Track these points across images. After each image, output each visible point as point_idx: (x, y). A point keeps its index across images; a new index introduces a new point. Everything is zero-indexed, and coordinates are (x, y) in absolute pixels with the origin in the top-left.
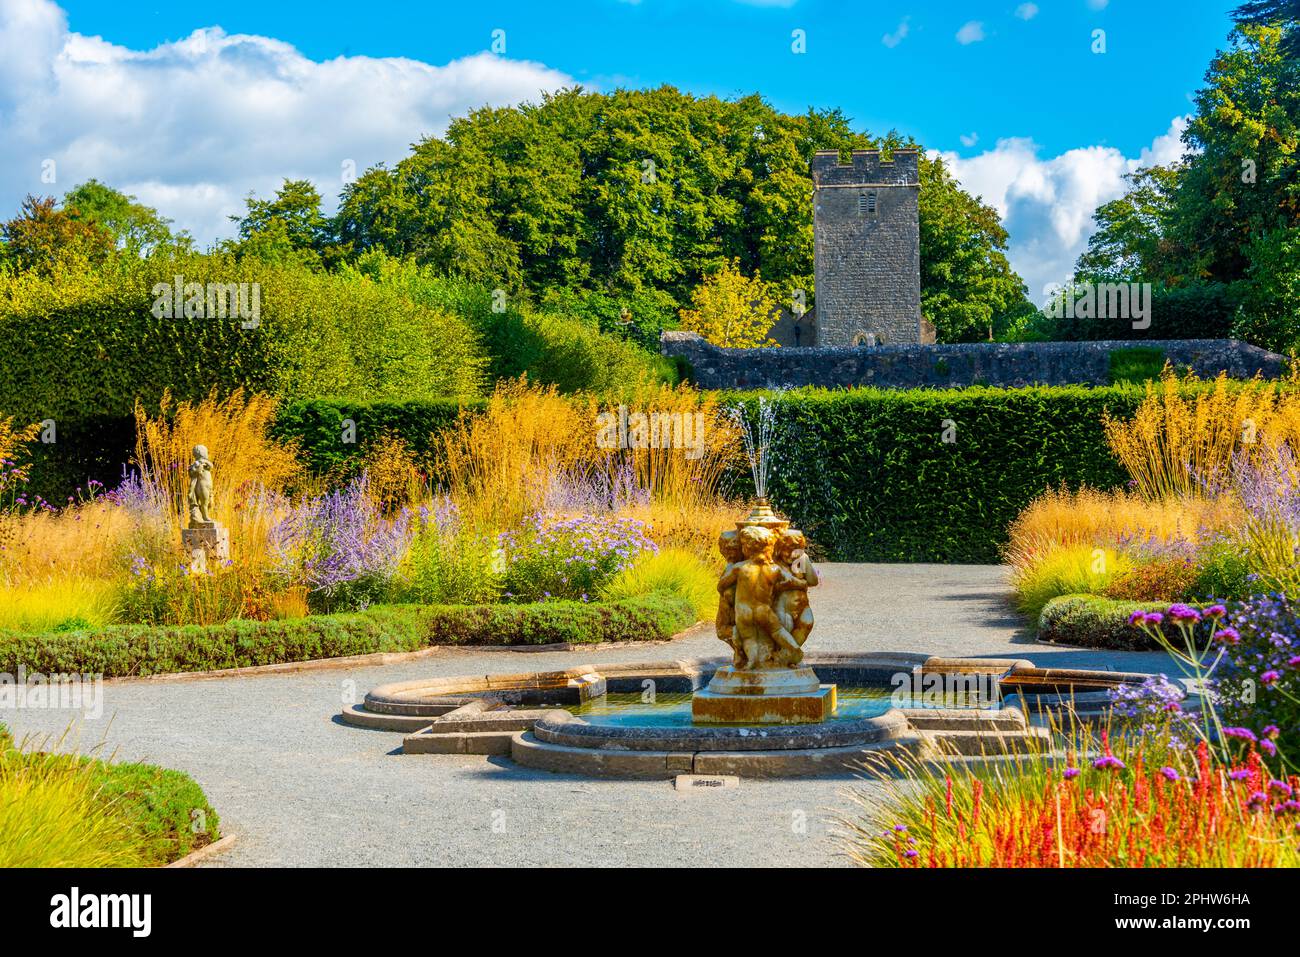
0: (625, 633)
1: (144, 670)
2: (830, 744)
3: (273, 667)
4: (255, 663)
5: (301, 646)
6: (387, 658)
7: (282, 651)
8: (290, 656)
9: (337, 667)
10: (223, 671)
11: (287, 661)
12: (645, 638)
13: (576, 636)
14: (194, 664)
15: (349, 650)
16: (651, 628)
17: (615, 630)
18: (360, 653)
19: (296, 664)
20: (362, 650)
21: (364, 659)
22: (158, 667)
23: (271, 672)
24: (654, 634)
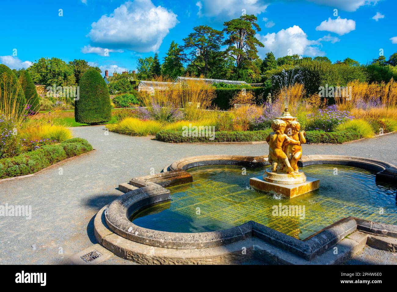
0: (327, 141)
1: (190, 141)
2: (170, 247)
3: (223, 143)
4: (219, 141)
5: (230, 138)
6: (254, 143)
7: (225, 139)
8: (228, 141)
9: (240, 144)
10: (211, 143)
11: (227, 142)
12: (333, 143)
13: (312, 141)
14: (203, 141)
15: (243, 140)
16: (335, 140)
17: (324, 140)
18: (246, 141)
19: (229, 142)
20: (247, 140)
21: (246, 142)
22: (194, 141)
23: (223, 144)
24: (336, 142)
